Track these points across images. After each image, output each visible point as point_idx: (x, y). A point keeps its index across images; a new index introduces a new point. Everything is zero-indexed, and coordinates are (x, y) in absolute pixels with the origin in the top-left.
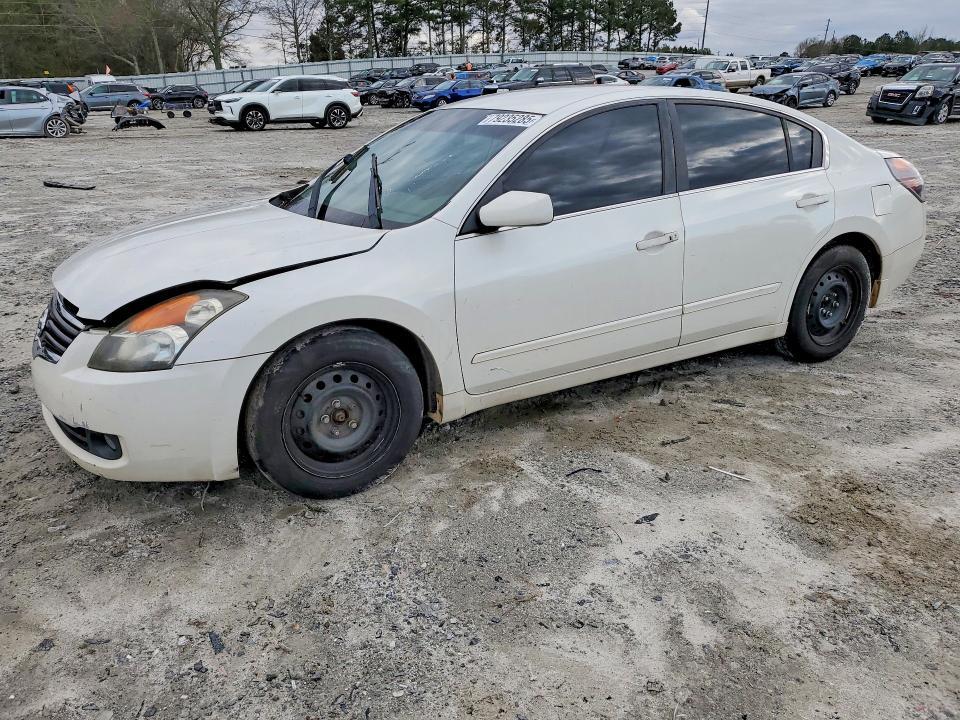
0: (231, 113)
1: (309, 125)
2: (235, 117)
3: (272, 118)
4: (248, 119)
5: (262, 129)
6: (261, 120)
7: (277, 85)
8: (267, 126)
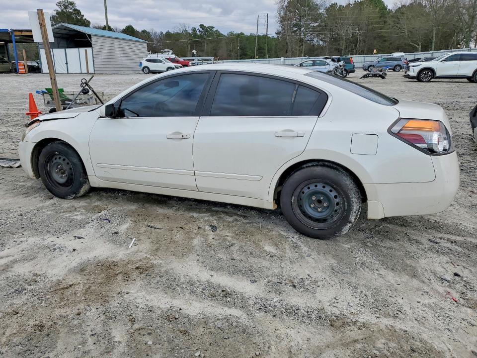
0: (413, 72)
1: (466, 80)
2: (415, 74)
3: (437, 75)
4: (422, 76)
5: (429, 81)
6: (430, 76)
7: (445, 57)
8: (432, 80)
